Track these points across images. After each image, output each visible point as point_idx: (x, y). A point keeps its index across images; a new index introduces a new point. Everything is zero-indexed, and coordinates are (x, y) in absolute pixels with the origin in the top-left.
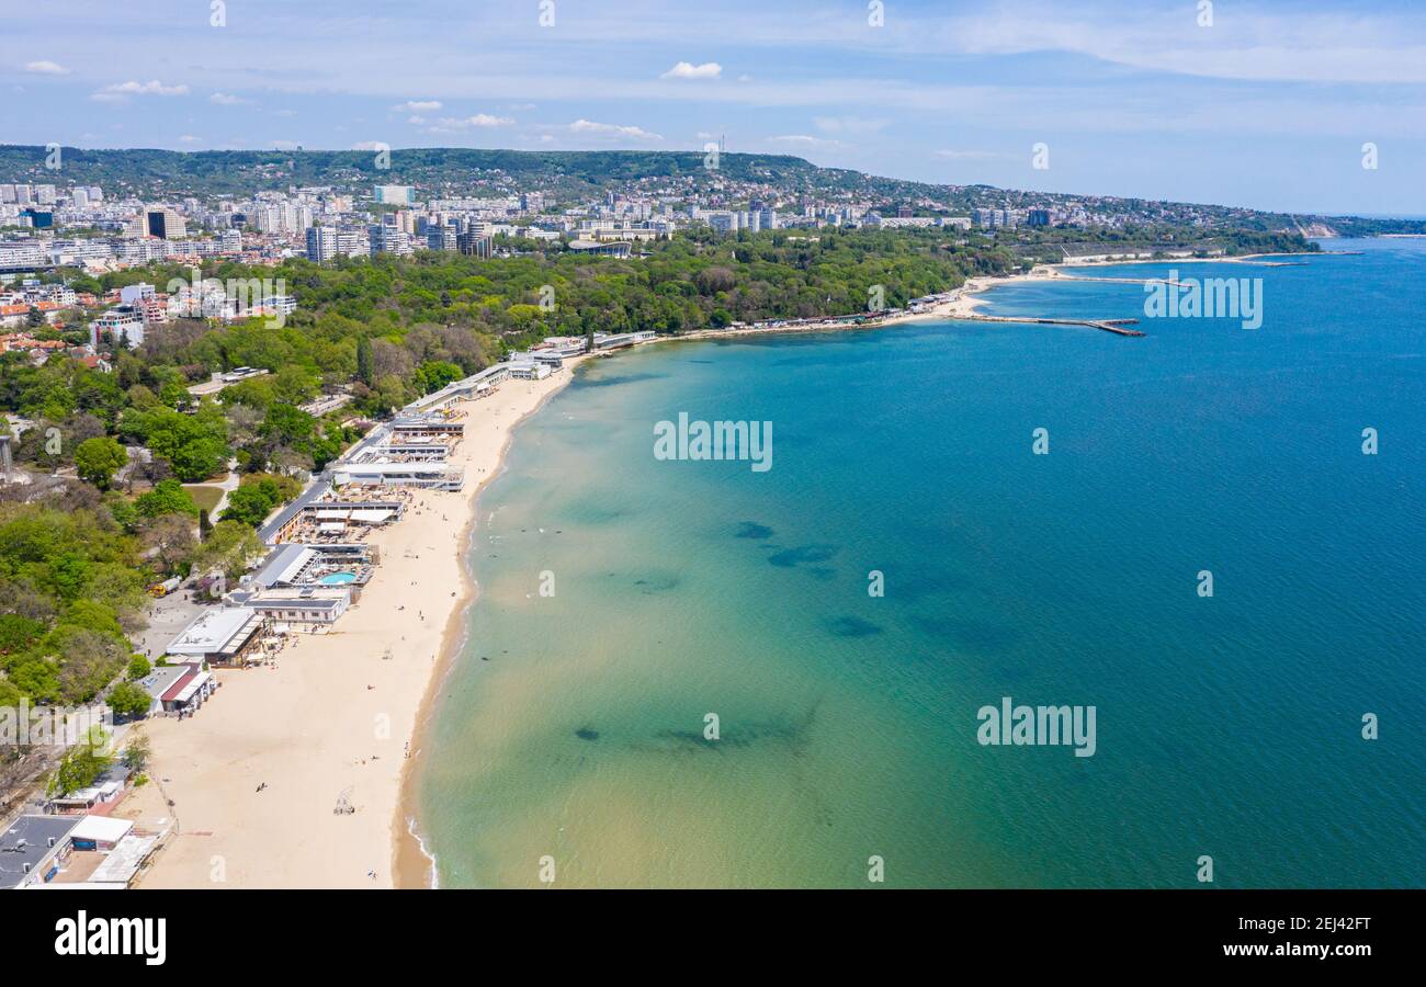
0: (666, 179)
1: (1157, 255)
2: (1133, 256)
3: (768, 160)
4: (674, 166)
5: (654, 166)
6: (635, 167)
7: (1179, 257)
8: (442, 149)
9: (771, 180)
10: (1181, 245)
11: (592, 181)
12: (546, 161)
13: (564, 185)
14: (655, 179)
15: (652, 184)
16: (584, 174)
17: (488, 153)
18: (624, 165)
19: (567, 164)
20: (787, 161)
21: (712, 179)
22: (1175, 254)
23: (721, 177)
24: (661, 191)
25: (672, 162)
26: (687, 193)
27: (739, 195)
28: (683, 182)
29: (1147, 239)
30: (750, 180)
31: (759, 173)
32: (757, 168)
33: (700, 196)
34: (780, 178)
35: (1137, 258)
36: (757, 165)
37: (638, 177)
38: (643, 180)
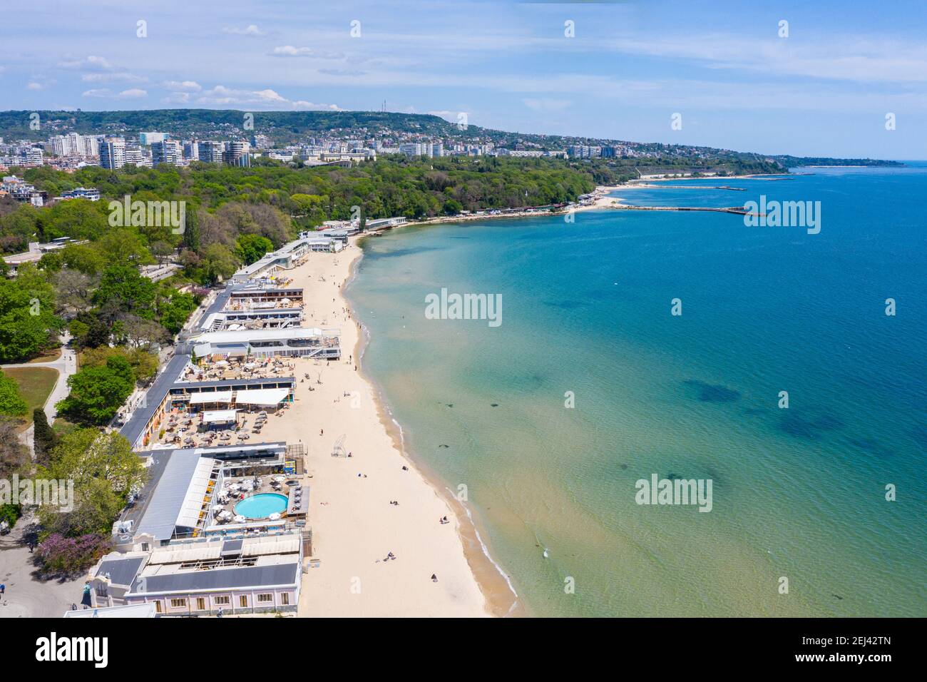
0: (348, 130)
1: (695, 174)
2: (680, 175)
3: (416, 117)
4: (353, 121)
5: (338, 122)
6: (326, 122)
7: (708, 176)
8: (186, 110)
9: (420, 131)
10: (708, 168)
11: (296, 131)
12: (262, 118)
13: (277, 134)
14: (341, 129)
15: (340, 133)
16: (290, 127)
17: (220, 112)
18: (318, 120)
19: (278, 121)
20: (430, 118)
21: (381, 130)
22: (706, 174)
23: (386, 128)
24: (347, 137)
25: (351, 118)
26: (366, 138)
27: (403, 139)
28: (360, 131)
29: (686, 164)
30: (406, 131)
31: (413, 126)
32: (410, 123)
33: (376, 139)
34: (426, 129)
35: (683, 176)
36: (409, 120)
37: (328, 129)
38: (333, 130)
